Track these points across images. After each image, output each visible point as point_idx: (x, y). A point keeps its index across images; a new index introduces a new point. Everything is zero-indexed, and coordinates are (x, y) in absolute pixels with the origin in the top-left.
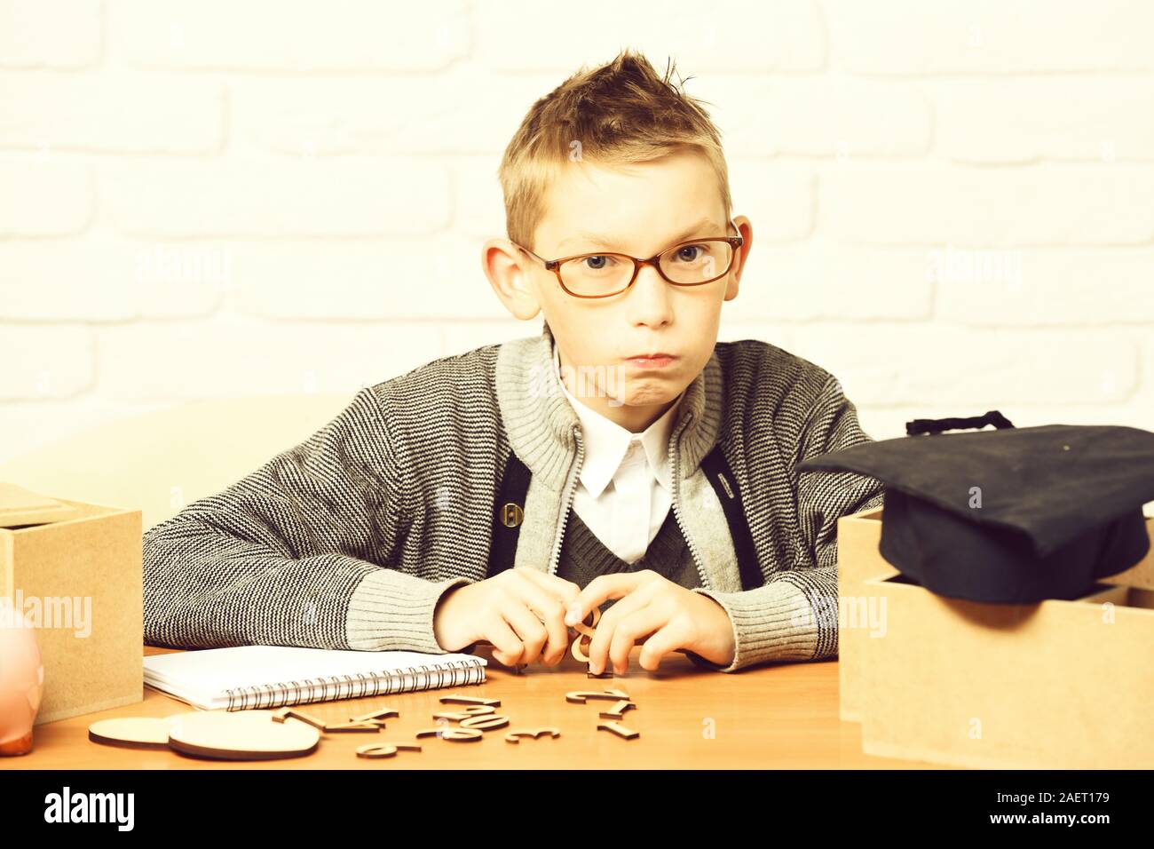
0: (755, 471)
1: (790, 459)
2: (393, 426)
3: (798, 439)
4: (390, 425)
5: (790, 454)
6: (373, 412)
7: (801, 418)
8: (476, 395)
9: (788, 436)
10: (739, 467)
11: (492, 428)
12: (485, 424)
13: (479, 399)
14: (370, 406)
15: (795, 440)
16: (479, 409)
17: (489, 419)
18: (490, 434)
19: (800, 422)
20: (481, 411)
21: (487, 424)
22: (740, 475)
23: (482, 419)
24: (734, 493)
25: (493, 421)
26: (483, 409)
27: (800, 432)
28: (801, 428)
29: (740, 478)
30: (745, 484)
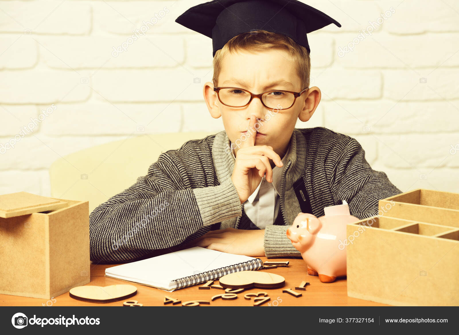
0: (316, 188)
1: (331, 179)
2: (180, 168)
3: (334, 170)
4: (179, 167)
5: (330, 177)
6: (170, 163)
7: (335, 161)
8: (206, 159)
9: (329, 170)
10: (309, 187)
11: (212, 173)
12: (209, 171)
13: (207, 161)
14: (168, 161)
15: (332, 171)
16: (207, 165)
17: (211, 170)
18: (211, 176)
19: (334, 163)
20: (207, 166)
21: (210, 171)
22: (309, 191)
23: (208, 169)
24: (306, 199)
25: (212, 170)
26: (208, 165)
27: (334, 167)
28: (335, 166)
29: (309, 192)
30: (311, 195)
